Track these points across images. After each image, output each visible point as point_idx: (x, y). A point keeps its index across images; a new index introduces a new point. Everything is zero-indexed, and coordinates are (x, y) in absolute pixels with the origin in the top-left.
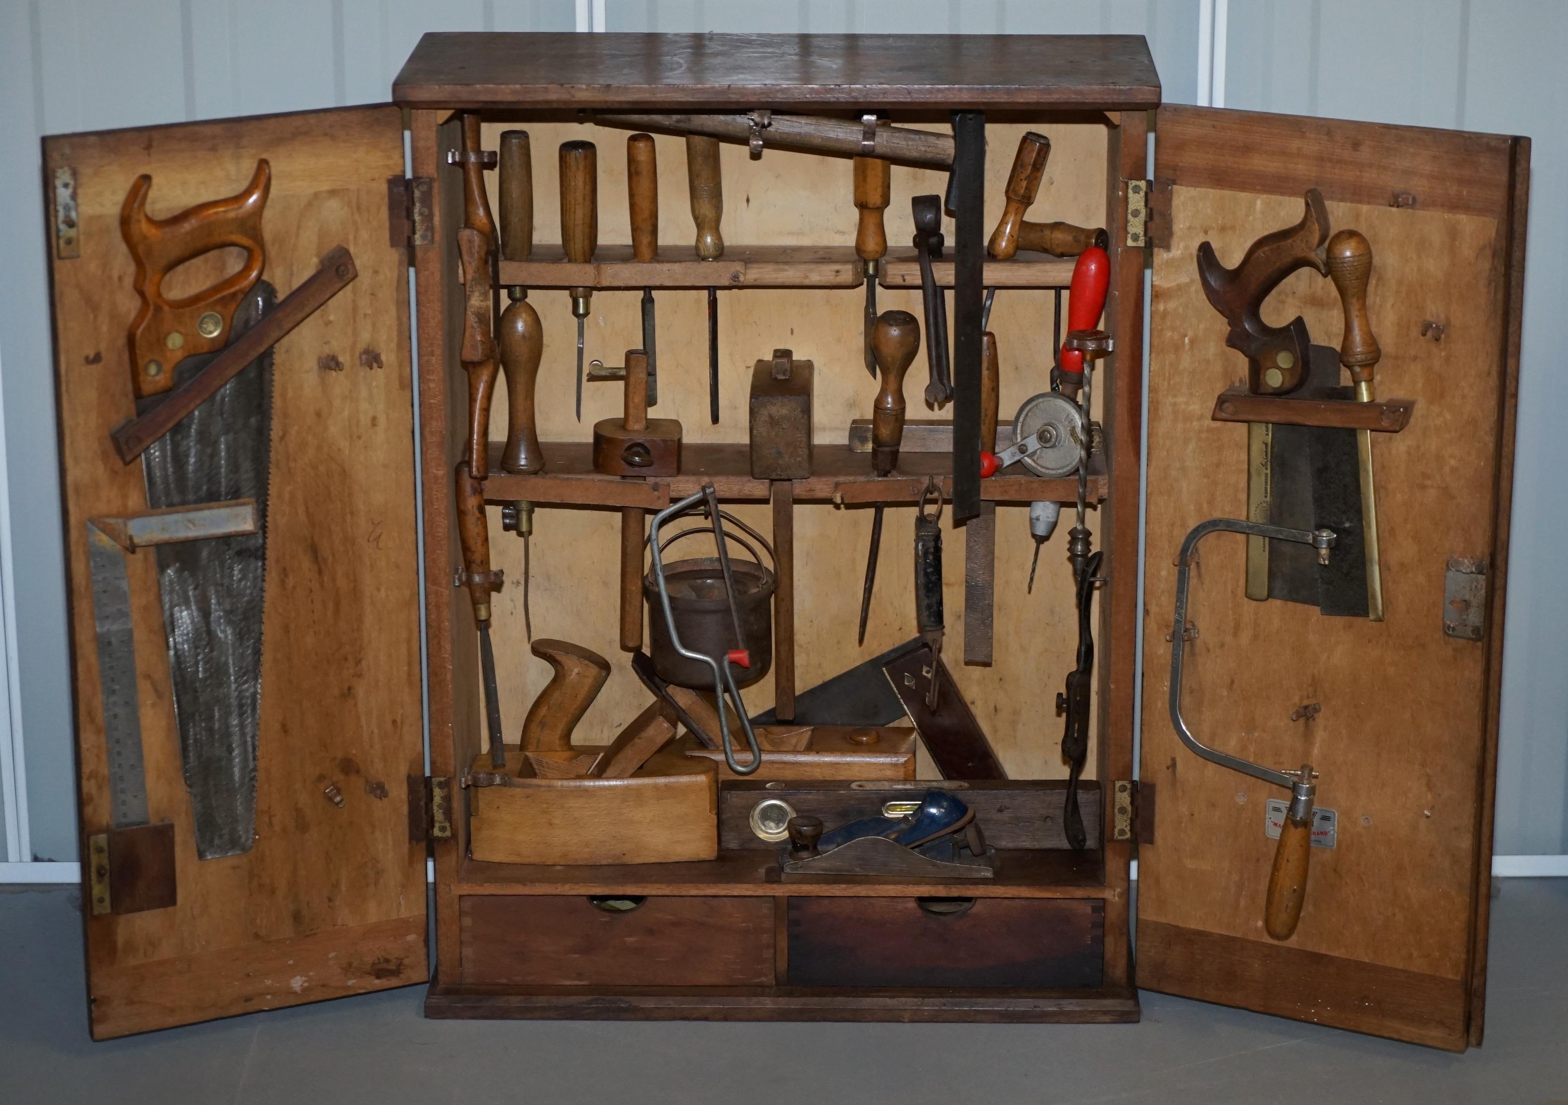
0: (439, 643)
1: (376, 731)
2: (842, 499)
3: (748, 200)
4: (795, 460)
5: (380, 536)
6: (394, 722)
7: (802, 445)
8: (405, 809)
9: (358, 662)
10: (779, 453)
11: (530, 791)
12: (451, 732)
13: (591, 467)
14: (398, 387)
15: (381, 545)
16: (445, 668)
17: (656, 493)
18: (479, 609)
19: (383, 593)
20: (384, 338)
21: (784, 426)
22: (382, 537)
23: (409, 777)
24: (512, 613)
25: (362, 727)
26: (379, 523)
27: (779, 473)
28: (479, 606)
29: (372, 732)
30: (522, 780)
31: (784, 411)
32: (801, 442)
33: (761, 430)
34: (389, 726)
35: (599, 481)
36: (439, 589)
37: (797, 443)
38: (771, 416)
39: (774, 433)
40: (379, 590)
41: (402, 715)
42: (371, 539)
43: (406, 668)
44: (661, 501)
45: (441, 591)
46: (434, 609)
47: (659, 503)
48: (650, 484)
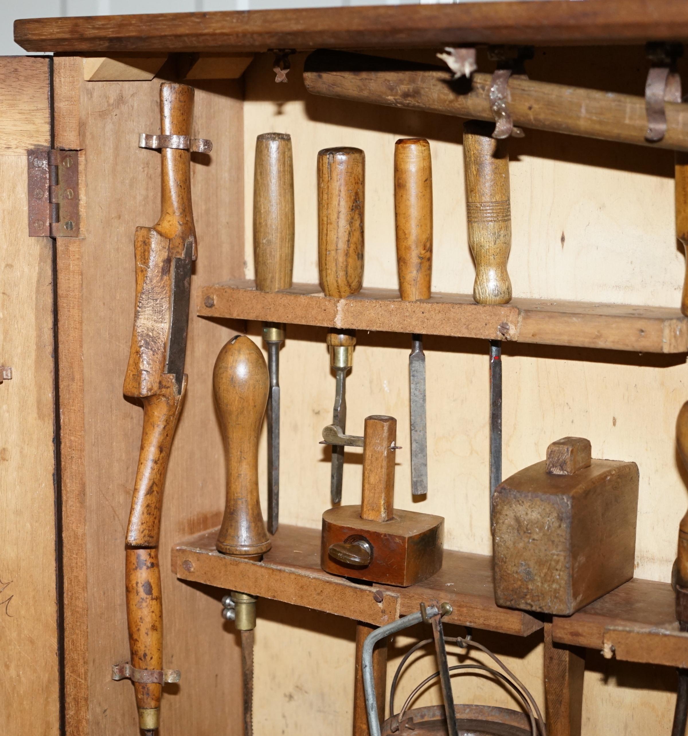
2: (613, 652)
3: (563, 239)
4: (549, 586)
5: (10, 599)
7: (559, 567)
10: (529, 573)
13: (319, 564)
14: (35, 415)
15: (10, 611)
17: (380, 605)
18: (145, 715)
19: (13, 672)
20: (19, 350)
21: (536, 537)
22: (12, 601)
26: (8, 583)
27: (529, 601)
28: (144, 711)
31: (534, 515)
32: (557, 562)
33: (506, 537)
36: (79, 679)
37: (553, 563)
38: (517, 520)
39: (521, 545)
40: (7, 667)
44: (386, 616)
45: (80, 682)
46: (73, 703)
47: (384, 620)
48: (373, 592)
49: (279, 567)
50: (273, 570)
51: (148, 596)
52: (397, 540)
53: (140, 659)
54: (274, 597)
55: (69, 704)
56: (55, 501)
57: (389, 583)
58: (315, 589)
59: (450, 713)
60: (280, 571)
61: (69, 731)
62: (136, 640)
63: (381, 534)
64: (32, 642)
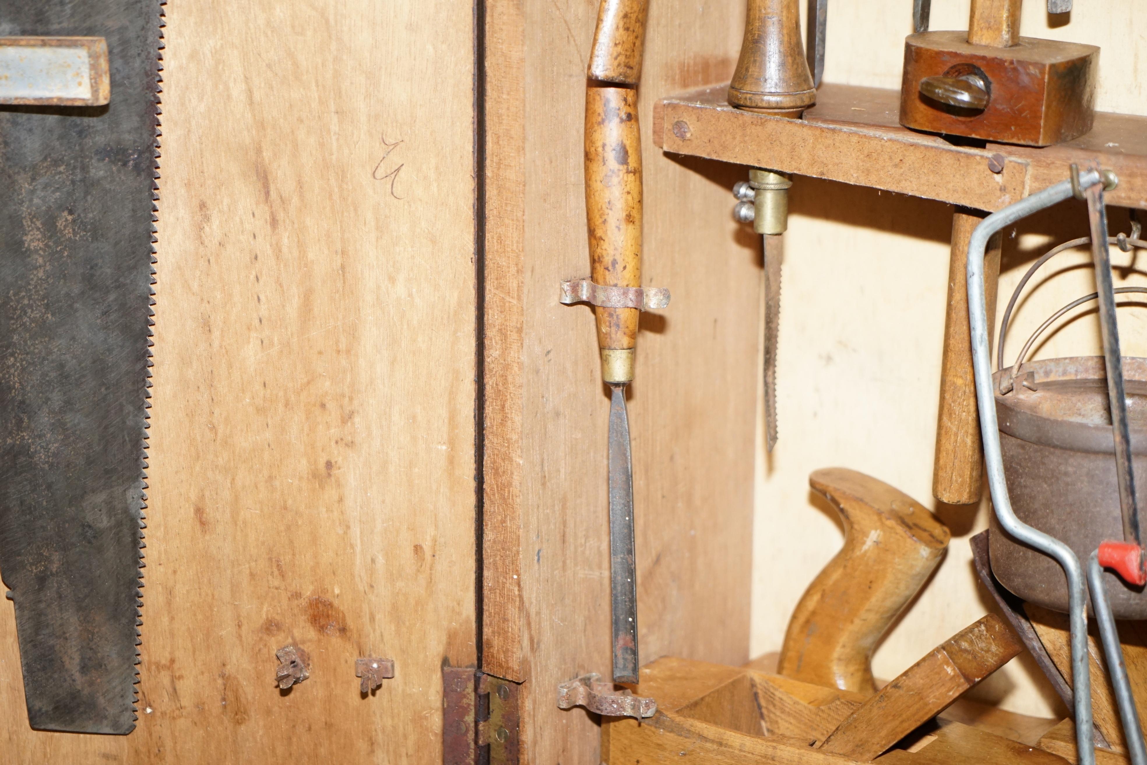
0: (503, 407)
1: (381, 560)
5: (398, 170)
6: (417, 549)
8: (436, 721)
9: (347, 418)
11: (689, 744)
12: (517, 593)
13: (895, 118)
15: (398, 189)
16: (511, 460)
17: (998, 178)
18: (612, 359)
19: (400, 289)
22: (402, 173)
23: (445, 662)
24: (815, 414)
25: (352, 546)
26: (396, 145)
28: (611, 353)
29: (373, 561)
30: (678, 719)
34: (409, 552)
35: (890, 140)
36: (508, 299)
40: (392, 280)
41: (435, 540)
42: (380, 173)
43: (444, 447)
44: (1007, 196)
45: (510, 302)
46: (498, 338)
47: (1003, 202)
48: (987, 158)
49: (831, 126)
50: (822, 130)
51: (621, 167)
52: (1032, 70)
53: (607, 269)
54: (823, 174)
55: (491, 339)
56: (473, 9)
57: (1015, 141)
58: (891, 158)
59: (1110, 344)
60: (833, 130)
61: (490, 383)
62: (601, 238)
63: (1006, 61)
64: (433, 241)
